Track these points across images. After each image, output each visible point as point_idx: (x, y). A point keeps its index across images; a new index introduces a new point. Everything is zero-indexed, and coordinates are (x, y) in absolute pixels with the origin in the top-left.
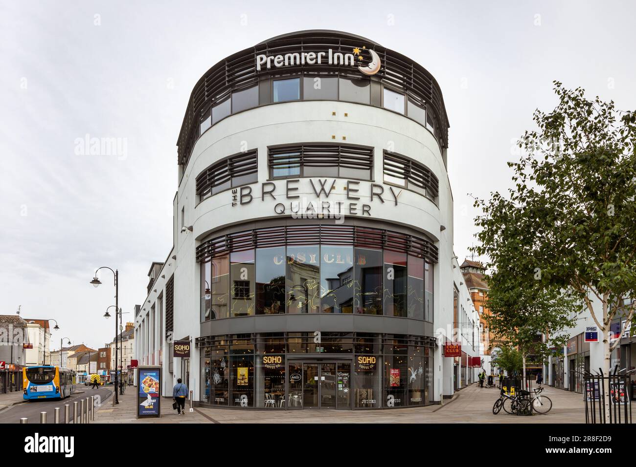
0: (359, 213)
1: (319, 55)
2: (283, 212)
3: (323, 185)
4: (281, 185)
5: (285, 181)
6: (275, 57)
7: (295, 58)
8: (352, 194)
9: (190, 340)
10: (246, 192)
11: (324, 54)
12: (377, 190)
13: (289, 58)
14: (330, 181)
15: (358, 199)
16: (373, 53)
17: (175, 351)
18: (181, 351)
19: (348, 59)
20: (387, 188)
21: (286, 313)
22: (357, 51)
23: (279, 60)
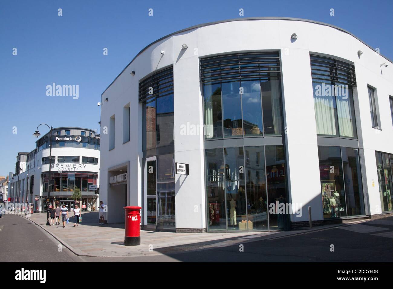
0: (76, 170)
1: (69, 138)
2: (60, 170)
3: (68, 165)
4: (60, 164)
5: (61, 164)
8: (74, 167)
10: (52, 165)
14: (70, 164)
15: (75, 167)
16: (80, 137)
18: (37, 199)
19: (74, 139)
20: (82, 164)
21: (60, 191)
22: (76, 137)
23: (60, 139)
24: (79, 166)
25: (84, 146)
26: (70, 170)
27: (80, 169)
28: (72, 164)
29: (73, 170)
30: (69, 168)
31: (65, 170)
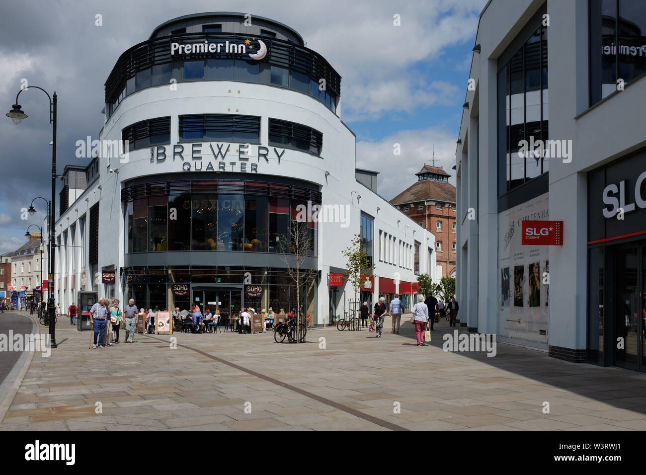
0: (248, 170)
1: (219, 45)
2: (189, 169)
3: (220, 149)
4: (188, 147)
5: (191, 144)
6: (185, 46)
7: (200, 46)
8: (242, 156)
9: (115, 268)
10: (161, 151)
11: (222, 45)
12: (263, 152)
13: (196, 47)
14: (226, 145)
15: (246, 160)
16: (261, 42)
17: (103, 278)
18: (108, 278)
19: (240, 48)
20: (271, 149)
21: (191, 250)
22: (248, 42)
23: (188, 48)
24: (260, 155)
26: (228, 169)
27: (265, 169)
28: (235, 147)
29: (237, 169)
30: (221, 160)
31: (208, 168)
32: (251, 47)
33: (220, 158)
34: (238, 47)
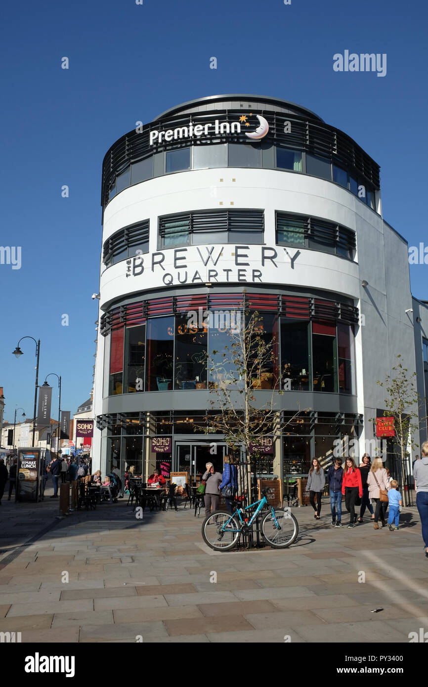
1: (206, 126)
2: (171, 282)
3: (210, 253)
4: (169, 254)
5: (173, 251)
6: (166, 132)
7: (184, 131)
8: (240, 260)
10: (138, 262)
11: (210, 125)
12: (268, 253)
13: (178, 132)
14: (218, 248)
15: (247, 264)
16: (261, 118)
17: (77, 430)
18: (84, 430)
19: (234, 127)
20: (280, 249)
21: (174, 390)
22: (243, 119)
23: (169, 135)
24: (264, 258)
25: (284, 164)
26: (222, 278)
27: (272, 275)
28: (231, 248)
29: (234, 278)
30: (213, 268)
31: (195, 278)
32: (247, 124)
33: (210, 265)
34: (230, 127)
